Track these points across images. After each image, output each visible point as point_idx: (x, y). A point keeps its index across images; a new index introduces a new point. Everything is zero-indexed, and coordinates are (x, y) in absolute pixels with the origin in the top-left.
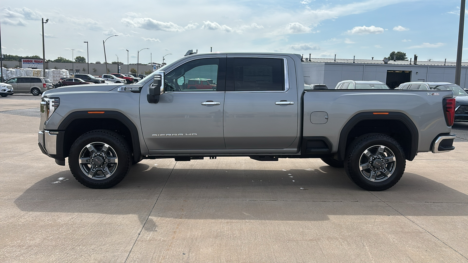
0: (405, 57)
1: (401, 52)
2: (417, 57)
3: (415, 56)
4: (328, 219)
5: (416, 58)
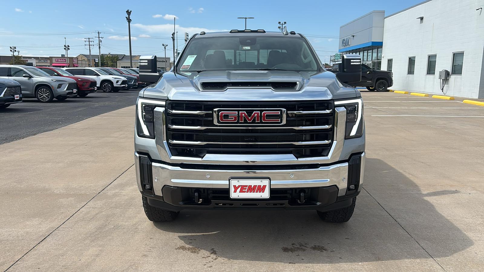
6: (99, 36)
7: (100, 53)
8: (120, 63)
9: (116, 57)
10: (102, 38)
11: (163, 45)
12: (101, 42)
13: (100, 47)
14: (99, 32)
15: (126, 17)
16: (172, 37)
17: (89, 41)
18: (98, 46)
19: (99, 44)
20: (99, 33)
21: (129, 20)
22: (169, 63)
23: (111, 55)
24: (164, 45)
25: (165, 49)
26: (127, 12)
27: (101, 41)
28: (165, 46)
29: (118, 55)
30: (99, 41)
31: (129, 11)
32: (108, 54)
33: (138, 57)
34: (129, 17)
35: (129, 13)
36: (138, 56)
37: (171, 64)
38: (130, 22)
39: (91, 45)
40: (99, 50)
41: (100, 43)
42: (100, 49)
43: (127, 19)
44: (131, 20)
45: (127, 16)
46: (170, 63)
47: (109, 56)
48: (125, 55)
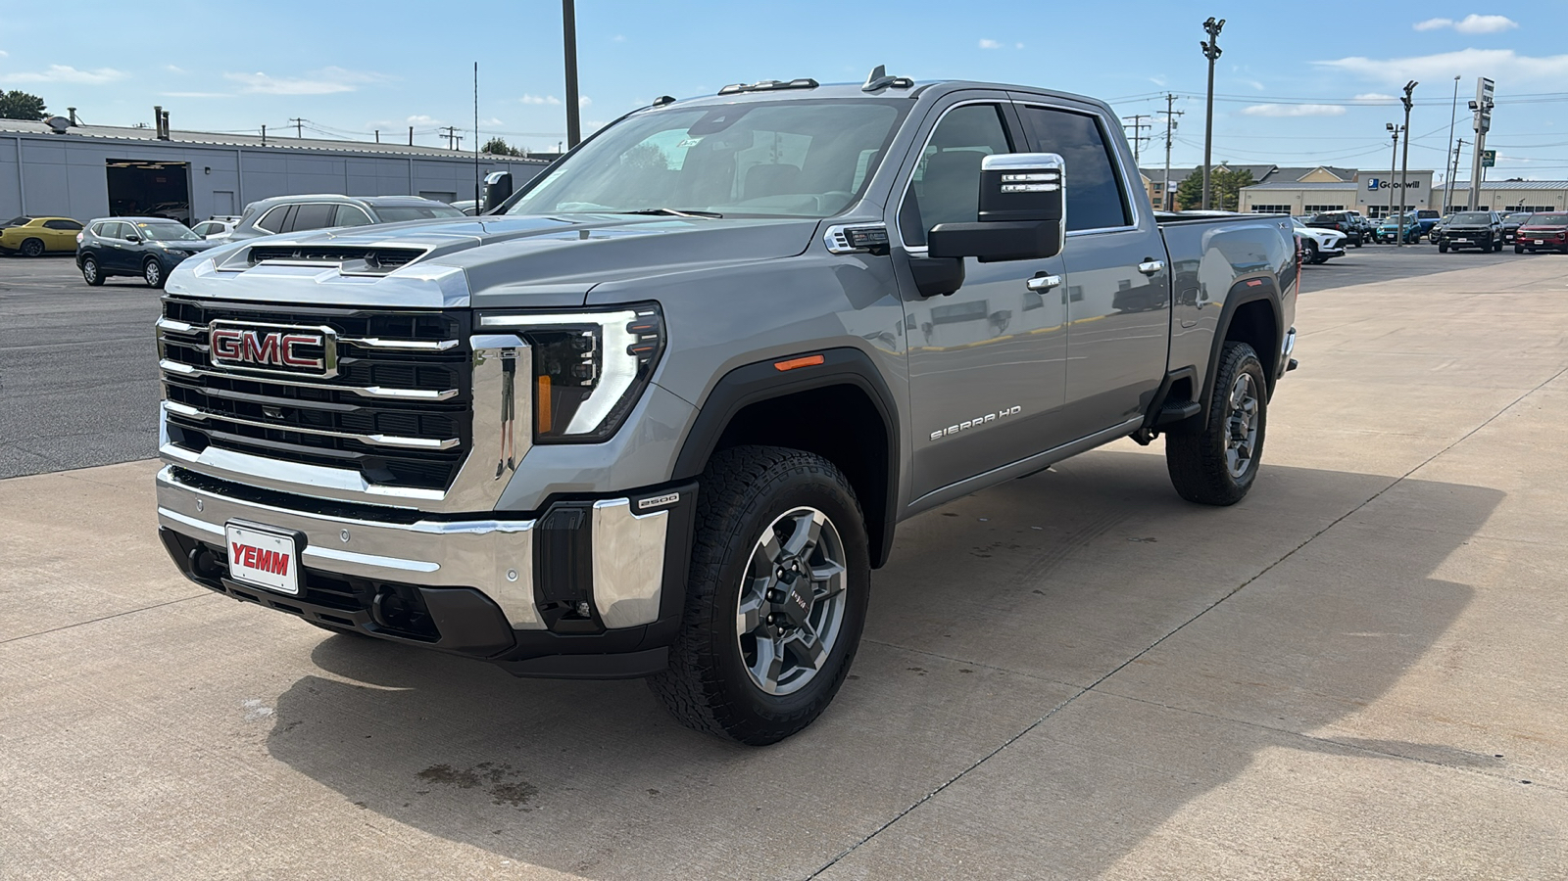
0: (43, 112)
1: (25, 93)
2: (166, 115)
3: (158, 111)
4: (1459, 596)
5: (162, 117)
6: (1170, 109)
7: (1168, 163)
8: (1249, 193)
9: (1244, 175)
10: (1180, 114)
11: (1390, 128)
12: (1175, 128)
13: (1169, 144)
14: (1170, 95)
15: (1203, 44)
16: (1405, 96)
17: (1137, 127)
18: (1166, 140)
19: (1169, 135)
20: (1170, 98)
21: (1212, 52)
22: (1428, 192)
23: (1228, 167)
24: (1392, 128)
25: (1395, 141)
26: (1206, 24)
27: (1176, 124)
28: (1397, 132)
29: (1249, 168)
30: (1169, 123)
31: (1216, 22)
32: (1220, 167)
33: (1320, 171)
34: (1213, 41)
35: (1213, 27)
36: (1320, 168)
37: (1434, 193)
38: (1217, 58)
39: (1142, 139)
40: (1166, 152)
41: (1172, 130)
42: (1168, 150)
43: (1205, 49)
44: (1220, 51)
45: (1207, 38)
46: (1432, 190)
47: (1221, 170)
48: (1276, 168)
